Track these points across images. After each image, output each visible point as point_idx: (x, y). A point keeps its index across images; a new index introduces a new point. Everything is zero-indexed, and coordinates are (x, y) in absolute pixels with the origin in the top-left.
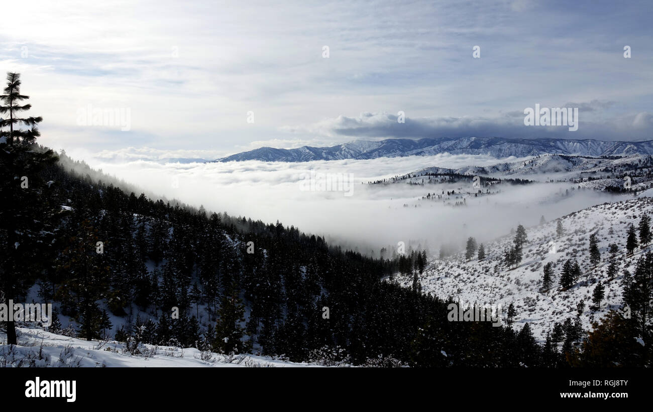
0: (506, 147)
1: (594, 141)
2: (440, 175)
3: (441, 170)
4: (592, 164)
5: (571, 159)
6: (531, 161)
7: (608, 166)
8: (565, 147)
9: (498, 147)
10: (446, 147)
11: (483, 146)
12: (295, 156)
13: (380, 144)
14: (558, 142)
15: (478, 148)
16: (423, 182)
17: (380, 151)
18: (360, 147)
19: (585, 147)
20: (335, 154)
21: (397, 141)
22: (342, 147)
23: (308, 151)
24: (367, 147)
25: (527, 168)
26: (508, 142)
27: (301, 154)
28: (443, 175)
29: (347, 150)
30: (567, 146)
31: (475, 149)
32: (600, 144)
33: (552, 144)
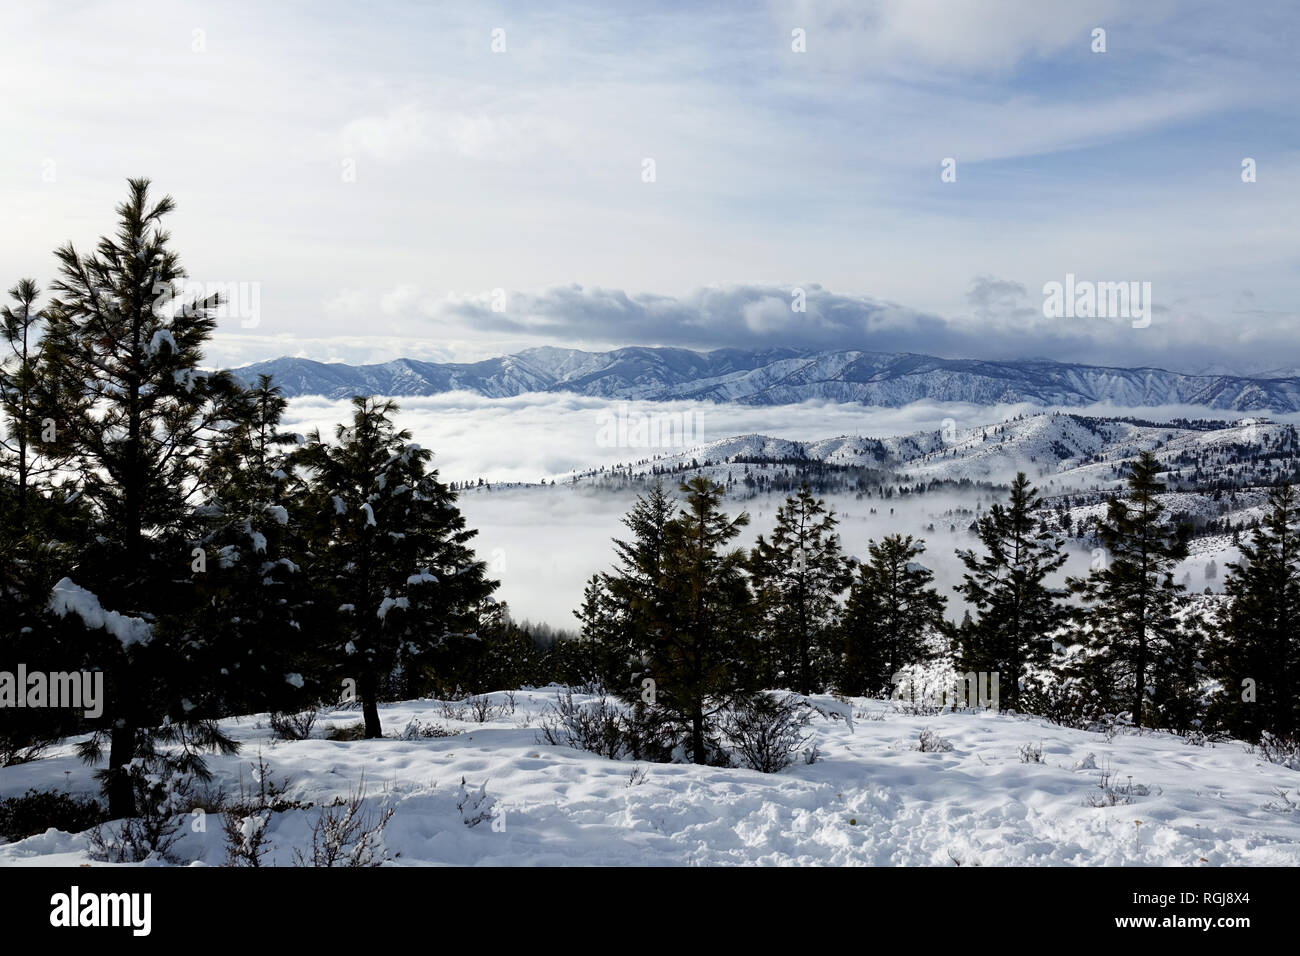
0: (938, 378)
1: (1160, 372)
2: (773, 461)
3: (772, 444)
4: (1150, 440)
5: (1098, 427)
6: (999, 428)
7: (1189, 449)
8: (1088, 387)
9: (918, 379)
10: (783, 375)
11: (878, 377)
12: (374, 385)
13: (607, 359)
14: (1070, 373)
15: (865, 382)
16: (730, 480)
17: (607, 377)
18: (554, 365)
19: (1138, 388)
20: (484, 381)
21: (653, 354)
22: (504, 364)
23: (409, 372)
24: (572, 365)
25: (990, 447)
26: (946, 368)
27: (389, 381)
28: (780, 462)
29: (517, 373)
30: (1091, 383)
31: (859, 382)
32: (1175, 380)
33: (1055, 376)
